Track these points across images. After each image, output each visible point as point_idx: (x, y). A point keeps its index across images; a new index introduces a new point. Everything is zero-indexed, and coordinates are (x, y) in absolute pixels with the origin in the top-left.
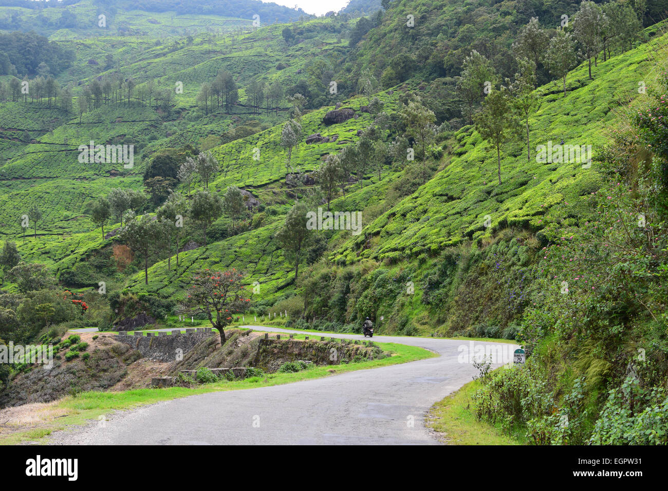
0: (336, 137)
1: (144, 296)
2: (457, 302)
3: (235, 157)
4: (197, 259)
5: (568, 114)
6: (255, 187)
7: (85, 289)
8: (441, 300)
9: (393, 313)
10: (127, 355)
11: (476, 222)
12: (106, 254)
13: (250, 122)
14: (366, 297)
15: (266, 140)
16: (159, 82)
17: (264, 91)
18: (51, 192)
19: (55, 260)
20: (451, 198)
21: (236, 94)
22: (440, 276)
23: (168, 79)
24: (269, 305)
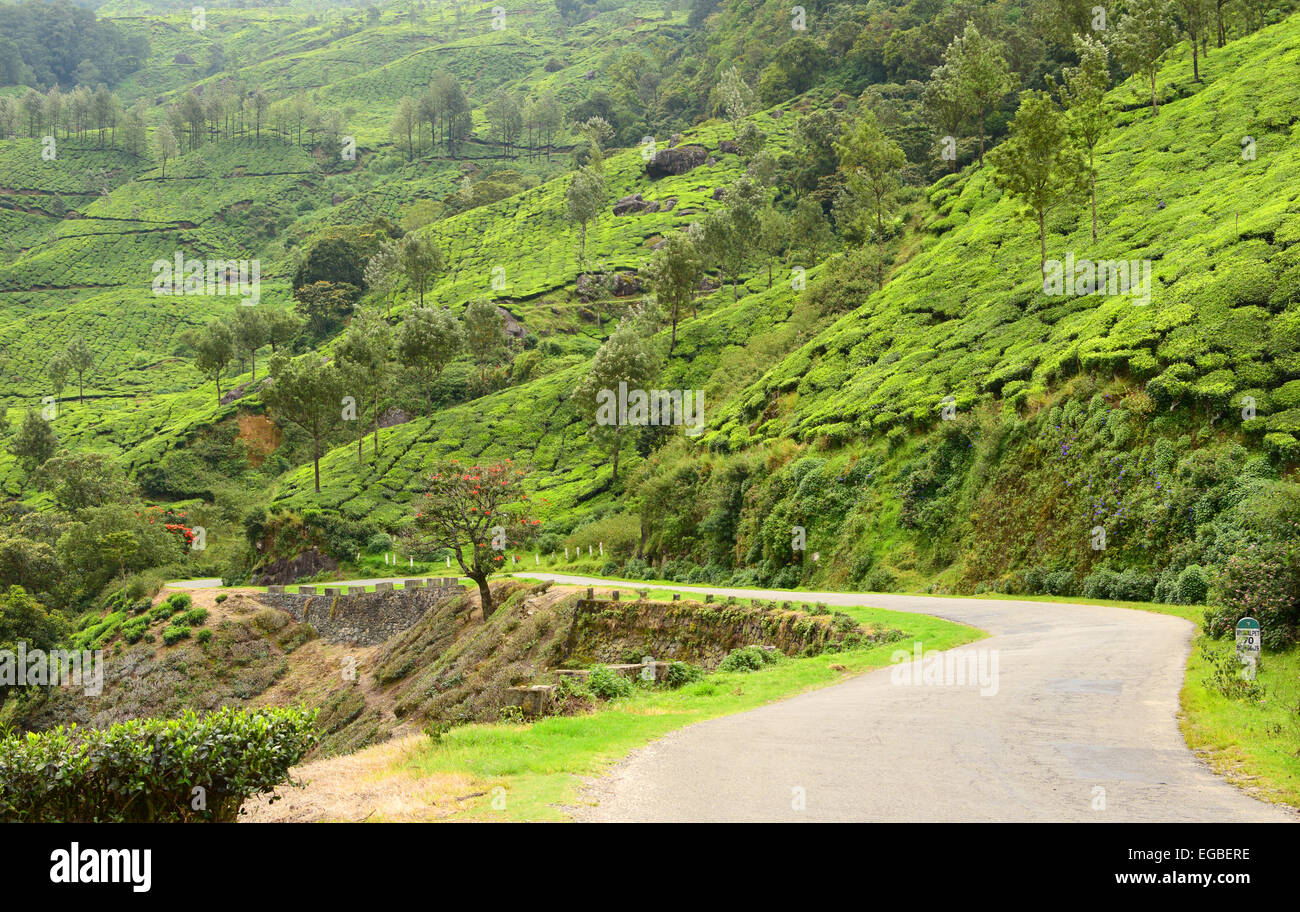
0: (673, 201)
1: (314, 515)
2: (975, 522)
3: (473, 243)
4: (414, 442)
5: (1166, 150)
6: (516, 300)
7: (186, 503)
8: (940, 520)
9: (839, 547)
10: (286, 632)
11: (1004, 362)
12: (226, 433)
13: (501, 173)
14: (781, 515)
15: (534, 209)
16: (316, 97)
17: (522, 114)
18: (109, 313)
19: (124, 447)
20: (941, 317)
21: (469, 119)
22: (936, 471)
23: (333, 91)
24: (562, 532)
